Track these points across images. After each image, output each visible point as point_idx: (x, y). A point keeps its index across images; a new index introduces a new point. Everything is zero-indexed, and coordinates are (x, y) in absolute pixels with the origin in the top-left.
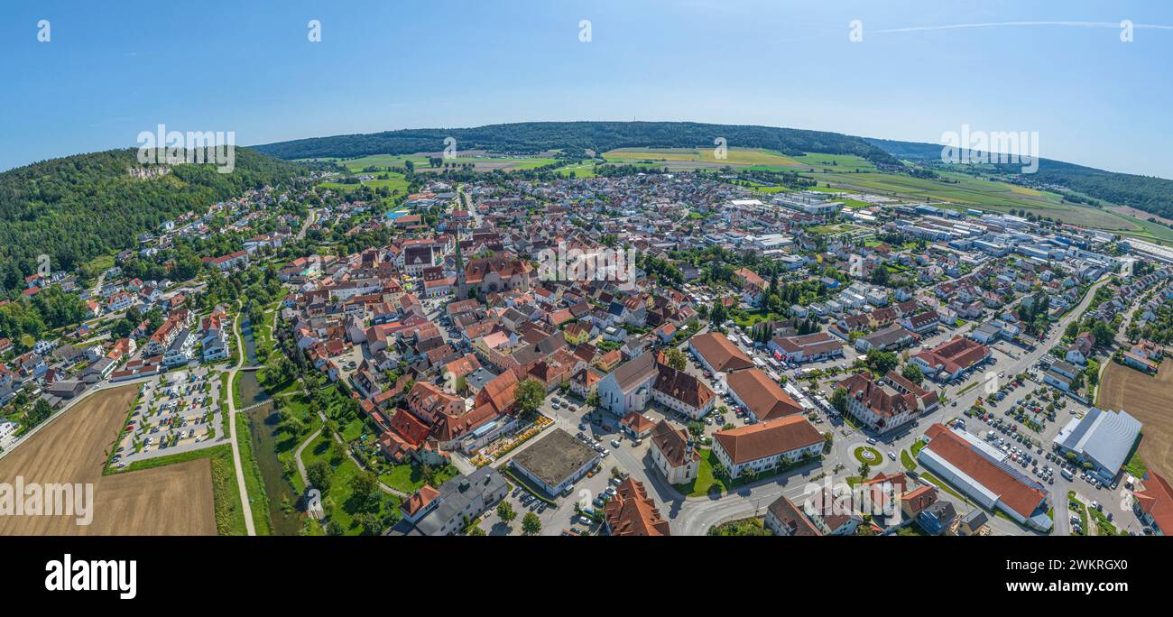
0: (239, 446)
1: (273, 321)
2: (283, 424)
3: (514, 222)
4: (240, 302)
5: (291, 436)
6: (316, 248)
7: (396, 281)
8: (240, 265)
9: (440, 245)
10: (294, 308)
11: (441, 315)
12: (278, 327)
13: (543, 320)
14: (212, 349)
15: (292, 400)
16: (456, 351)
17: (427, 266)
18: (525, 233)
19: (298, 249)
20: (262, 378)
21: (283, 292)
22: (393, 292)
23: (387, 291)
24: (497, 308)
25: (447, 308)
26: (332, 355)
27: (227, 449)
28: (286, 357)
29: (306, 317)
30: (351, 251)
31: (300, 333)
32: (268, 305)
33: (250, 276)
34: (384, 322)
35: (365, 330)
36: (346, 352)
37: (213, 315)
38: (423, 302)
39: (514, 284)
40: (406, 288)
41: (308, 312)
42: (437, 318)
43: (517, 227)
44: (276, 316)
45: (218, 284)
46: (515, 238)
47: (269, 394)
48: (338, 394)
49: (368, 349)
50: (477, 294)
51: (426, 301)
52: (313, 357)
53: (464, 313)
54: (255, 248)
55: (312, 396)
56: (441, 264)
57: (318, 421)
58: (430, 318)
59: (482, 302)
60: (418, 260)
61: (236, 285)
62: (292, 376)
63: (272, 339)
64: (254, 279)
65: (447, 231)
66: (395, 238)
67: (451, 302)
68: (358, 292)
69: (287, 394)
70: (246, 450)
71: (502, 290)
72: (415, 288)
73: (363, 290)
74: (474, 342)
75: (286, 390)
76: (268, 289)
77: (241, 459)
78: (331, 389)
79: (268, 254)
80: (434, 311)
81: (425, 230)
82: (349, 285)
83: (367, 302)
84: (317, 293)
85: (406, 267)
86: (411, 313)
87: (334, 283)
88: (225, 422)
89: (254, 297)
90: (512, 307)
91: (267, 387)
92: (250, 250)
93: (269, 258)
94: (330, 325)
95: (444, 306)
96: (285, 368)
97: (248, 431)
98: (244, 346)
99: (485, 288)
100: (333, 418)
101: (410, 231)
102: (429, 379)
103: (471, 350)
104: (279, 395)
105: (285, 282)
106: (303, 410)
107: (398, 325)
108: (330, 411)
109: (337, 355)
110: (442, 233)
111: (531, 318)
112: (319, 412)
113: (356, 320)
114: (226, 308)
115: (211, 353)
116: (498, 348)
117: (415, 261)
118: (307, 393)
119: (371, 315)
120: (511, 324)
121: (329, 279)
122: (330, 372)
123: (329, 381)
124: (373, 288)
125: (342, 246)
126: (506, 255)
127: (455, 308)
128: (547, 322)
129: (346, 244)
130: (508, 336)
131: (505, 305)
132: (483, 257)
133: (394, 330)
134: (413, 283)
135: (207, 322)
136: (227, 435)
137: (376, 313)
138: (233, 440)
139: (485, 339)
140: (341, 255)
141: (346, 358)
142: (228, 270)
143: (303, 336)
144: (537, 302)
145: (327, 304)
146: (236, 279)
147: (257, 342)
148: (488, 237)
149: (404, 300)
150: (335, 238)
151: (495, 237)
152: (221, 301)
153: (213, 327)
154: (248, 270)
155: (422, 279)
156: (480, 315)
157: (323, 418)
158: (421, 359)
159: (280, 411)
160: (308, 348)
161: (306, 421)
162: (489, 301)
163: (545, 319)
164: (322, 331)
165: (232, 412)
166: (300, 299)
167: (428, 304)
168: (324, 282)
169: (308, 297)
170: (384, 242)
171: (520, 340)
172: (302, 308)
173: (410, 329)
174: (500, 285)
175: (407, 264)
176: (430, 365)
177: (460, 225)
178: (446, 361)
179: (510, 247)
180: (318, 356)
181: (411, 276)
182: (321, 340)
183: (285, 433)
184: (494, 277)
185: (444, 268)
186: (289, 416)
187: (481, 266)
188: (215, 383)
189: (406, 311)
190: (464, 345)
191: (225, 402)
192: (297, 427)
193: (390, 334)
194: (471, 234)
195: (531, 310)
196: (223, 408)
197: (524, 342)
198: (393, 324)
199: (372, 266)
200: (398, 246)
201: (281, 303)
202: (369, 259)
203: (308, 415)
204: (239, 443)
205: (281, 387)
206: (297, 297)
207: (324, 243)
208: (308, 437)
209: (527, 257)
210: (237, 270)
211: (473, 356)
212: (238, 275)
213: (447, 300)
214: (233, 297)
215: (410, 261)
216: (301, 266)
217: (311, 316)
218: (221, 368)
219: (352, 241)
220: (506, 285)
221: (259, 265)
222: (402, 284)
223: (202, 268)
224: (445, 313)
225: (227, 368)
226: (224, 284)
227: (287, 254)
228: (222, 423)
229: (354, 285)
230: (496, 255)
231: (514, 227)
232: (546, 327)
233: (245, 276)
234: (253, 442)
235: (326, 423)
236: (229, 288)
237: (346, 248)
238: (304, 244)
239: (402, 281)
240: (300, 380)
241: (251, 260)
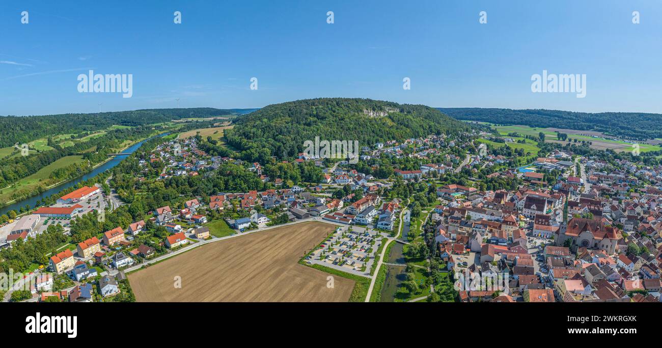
0: (375, 283)
1: (425, 219)
2: (406, 282)
3: (616, 194)
4: (409, 201)
5: (408, 291)
6: (465, 180)
7: (514, 217)
8: (416, 179)
9: (553, 200)
10: (441, 214)
11: (538, 252)
12: (427, 223)
13: (617, 283)
14: (384, 222)
15: (418, 271)
16: (540, 282)
17: (539, 213)
18: (623, 206)
19: (454, 178)
20: (406, 250)
21: (437, 203)
22: (510, 225)
23: (506, 222)
24: (583, 261)
25: (545, 248)
26: (454, 253)
27: (368, 281)
28: (425, 243)
29: (447, 223)
30: (488, 188)
31: (439, 231)
32: (425, 208)
33: (420, 187)
34: (496, 244)
35: (482, 245)
36: (464, 254)
37: (391, 203)
38: (529, 239)
39: (603, 246)
40: (519, 224)
41: (449, 220)
42: (534, 253)
43: (618, 199)
44: (428, 216)
45: (399, 186)
46: (613, 208)
47: (406, 261)
48: (448, 280)
49: (480, 258)
50: (571, 244)
51: (531, 238)
52: (442, 250)
53: (557, 256)
54: (427, 171)
55: (431, 273)
56: (550, 214)
57: (427, 291)
58: (530, 252)
59: (573, 252)
60: (534, 207)
61: (410, 190)
62: (424, 256)
63: (421, 229)
64: (421, 189)
65: (560, 190)
66: (521, 187)
67: (550, 245)
68: (486, 218)
69: (417, 266)
70: (378, 288)
71: (592, 248)
72: (526, 226)
73: (490, 217)
74: (556, 281)
75: (416, 263)
76: (428, 198)
77: (373, 291)
78: (445, 274)
79: (435, 176)
80: (535, 247)
81: (544, 186)
82: (481, 211)
83: (490, 226)
84: (459, 210)
85: (524, 210)
86: (517, 243)
87: (471, 206)
88: (374, 266)
89: (418, 200)
90: (595, 264)
91: (407, 257)
92: (424, 172)
93: (434, 179)
94: (460, 233)
95: (543, 246)
96: (422, 250)
97: (385, 277)
98: (402, 227)
99: (579, 242)
100: (438, 293)
101: (533, 184)
102: (513, 295)
103: (552, 286)
104: (412, 264)
105: (440, 196)
106: (422, 280)
107: (506, 249)
108: (438, 287)
109: (457, 254)
110: (557, 191)
111: (608, 277)
112: (431, 285)
113: (478, 236)
114: (400, 201)
115: (382, 224)
116: (573, 292)
117: (532, 207)
118: (429, 270)
119: (489, 236)
120: (590, 277)
121: (469, 203)
122: (449, 263)
123: (446, 269)
124: (496, 218)
125: (483, 183)
126: (603, 220)
127: (551, 250)
128: (621, 286)
129: (486, 183)
130: (585, 286)
131: (591, 260)
132: (584, 217)
133: (502, 251)
134: (526, 222)
135: (386, 206)
136: (371, 274)
137: (493, 235)
138: (374, 278)
139: (565, 281)
140: (481, 189)
141: (463, 259)
142: (407, 179)
143: (440, 234)
144: (618, 266)
145: (463, 219)
146: (410, 186)
147: (411, 228)
148: (592, 203)
149: (516, 233)
150: (480, 177)
151: (598, 203)
152: (398, 197)
153: (388, 210)
154: (420, 183)
155: (533, 221)
156: (569, 262)
157: (432, 290)
158: (513, 278)
159: (408, 274)
160: (440, 242)
161: (421, 287)
162: (579, 253)
163: (620, 283)
164: (454, 235)
165: (381, 262)
166: (446, 211)
167: (532, 241)
168: (465, 204)
169: (452, 210)
170: (513, 188)
171: (593, 292)
172: (445, 216)
173: (513, 254)
174: (592, 244)
175: (525, 207)
176: (518, 285)
177: (572, 188)
178: (530, 287)
179: (608, 215)
180: (445, 249)
181: (526, 217)
182: (451, 241)
183: (405, 288)
184: (588, 235)
185: (552, 218)
186: (412, 279)
187: (580, 223)
188: (378, 241)
189: (515, 241)
190: (548, 281)
191: (379, 255)
192: (414, 288)
193: (498, 253)
194: (579, 197)
195: (610, 271)
196: (376, 258)
197: (595, 295)
198: (502, 247)
199: (500, 203)
200: (522, 193)
201: (434, 209)
202: (499, 197)
203: (424, 284)
204: (376, 281)
205: (415, 260)
206: (445, 208)
207: (472, 178)
208: (418, 297)
209: (620, 227)
210: (413, 181)
211: (551, 291)
212: (412, 184)
213: (547, 242)
214: (406, 197)
215: (528, 206)
216: (453, 190)
217: (450, 224)
218: (385, 235)
219: (491, 182)
220: (596, 245)
221: (427, 182)
222: (517, 221)
223: (393, 174)
224: (542, 251)
225: (388, 236)
226: (403, 187)
227: (446, 180)
228: (373, 266)
229: (484, 212)
230: (594, 218)
231: (614, 199)
232: (617, 290)
233: (417, 186)
234: (385, 284)
235: (432, 294)
236: (405, 191)
237: (486, 185)
238: (459, 176)
239: (518, 219)
240: (428, 261)
241: (423, 178)
